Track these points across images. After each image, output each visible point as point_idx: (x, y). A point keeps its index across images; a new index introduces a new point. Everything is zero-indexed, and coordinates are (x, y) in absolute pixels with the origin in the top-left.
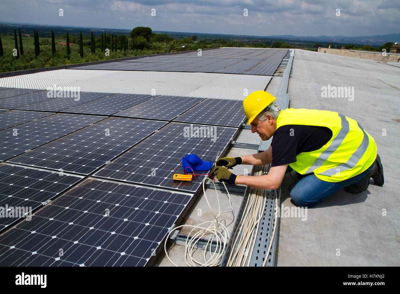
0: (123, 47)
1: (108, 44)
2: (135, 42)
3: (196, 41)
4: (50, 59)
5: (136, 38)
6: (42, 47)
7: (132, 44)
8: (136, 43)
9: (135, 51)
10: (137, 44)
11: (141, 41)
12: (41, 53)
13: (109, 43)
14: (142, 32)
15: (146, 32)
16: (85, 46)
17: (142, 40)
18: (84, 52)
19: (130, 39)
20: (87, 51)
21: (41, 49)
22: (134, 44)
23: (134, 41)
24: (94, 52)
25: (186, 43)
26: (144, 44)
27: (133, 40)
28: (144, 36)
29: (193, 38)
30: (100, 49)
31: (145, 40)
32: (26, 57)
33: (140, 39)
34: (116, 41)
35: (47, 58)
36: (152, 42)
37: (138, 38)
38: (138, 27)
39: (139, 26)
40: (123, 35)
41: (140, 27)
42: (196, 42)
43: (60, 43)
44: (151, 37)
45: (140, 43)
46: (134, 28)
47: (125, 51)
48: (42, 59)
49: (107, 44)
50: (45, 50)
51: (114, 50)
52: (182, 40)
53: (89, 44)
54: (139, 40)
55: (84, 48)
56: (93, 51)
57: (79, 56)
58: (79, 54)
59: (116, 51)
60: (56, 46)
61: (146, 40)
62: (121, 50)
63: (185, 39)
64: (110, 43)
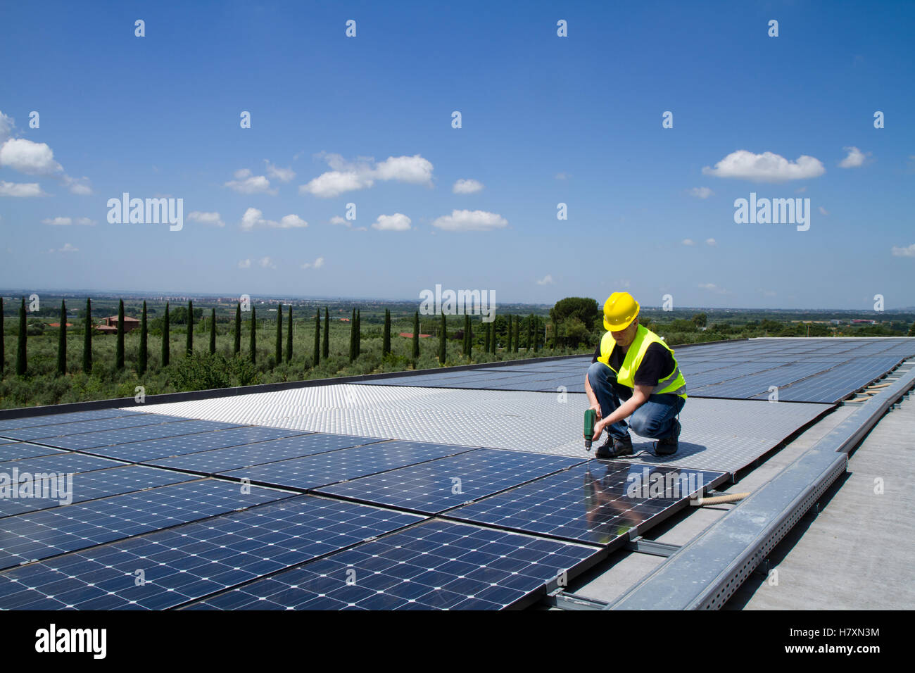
0: (532, 342)
1: (502, 335)
2: (560, 331)
3: (705, 326)
4: (377, 366)
5: (563, 322)
6: (364, 343)
7: (554, 336)
8: (562, 334)
9: (559, 350)
10: (564, 335)
11: (573, 327)
12: (361, 355)
13: (503, 333)
14: (576, 308)
15: (585, 309)
16: (452, 340)
17: (575, 325)
18: (448, 352)
19: (549, 325)
20: (455, 352)
21: (362, 347)
22: (556, 334)
23: (557, 328)
24: (470, 353)
25: (679, 331)
26: (579, 335)
27: (555, 326)
28: (580, 316)
29: (698, 320)
30: (482, 347)
31: (582, 326)
32: (331, 363)
33: (572, 325)
34: (519, 330)
35: (372, 364)
36: (598, 331)
37: (567, 321)
38: (568, 299)
39: (570, 297)
40: (535, 315)
41: (573, 298)
42: (705, 329)
43: (402, 335)
44: (597, 318)
45: (572, 333)
46: (560, 300)
47: (536, 350)
48: (361, 367)
49: (498, 335)
50: (372, 347)
51: (513, 348)
52: (670, 324)
53: (459, 336)
54: (569, 325)
55: (449, 343)
56: (467, 352)
57: (436, 360)
58: (438, 358)
59: (516, 351)
60: (393, 341)
61: (585, 326)
62: (529, 349)
63: (678, 321)
64: (506, 334)
